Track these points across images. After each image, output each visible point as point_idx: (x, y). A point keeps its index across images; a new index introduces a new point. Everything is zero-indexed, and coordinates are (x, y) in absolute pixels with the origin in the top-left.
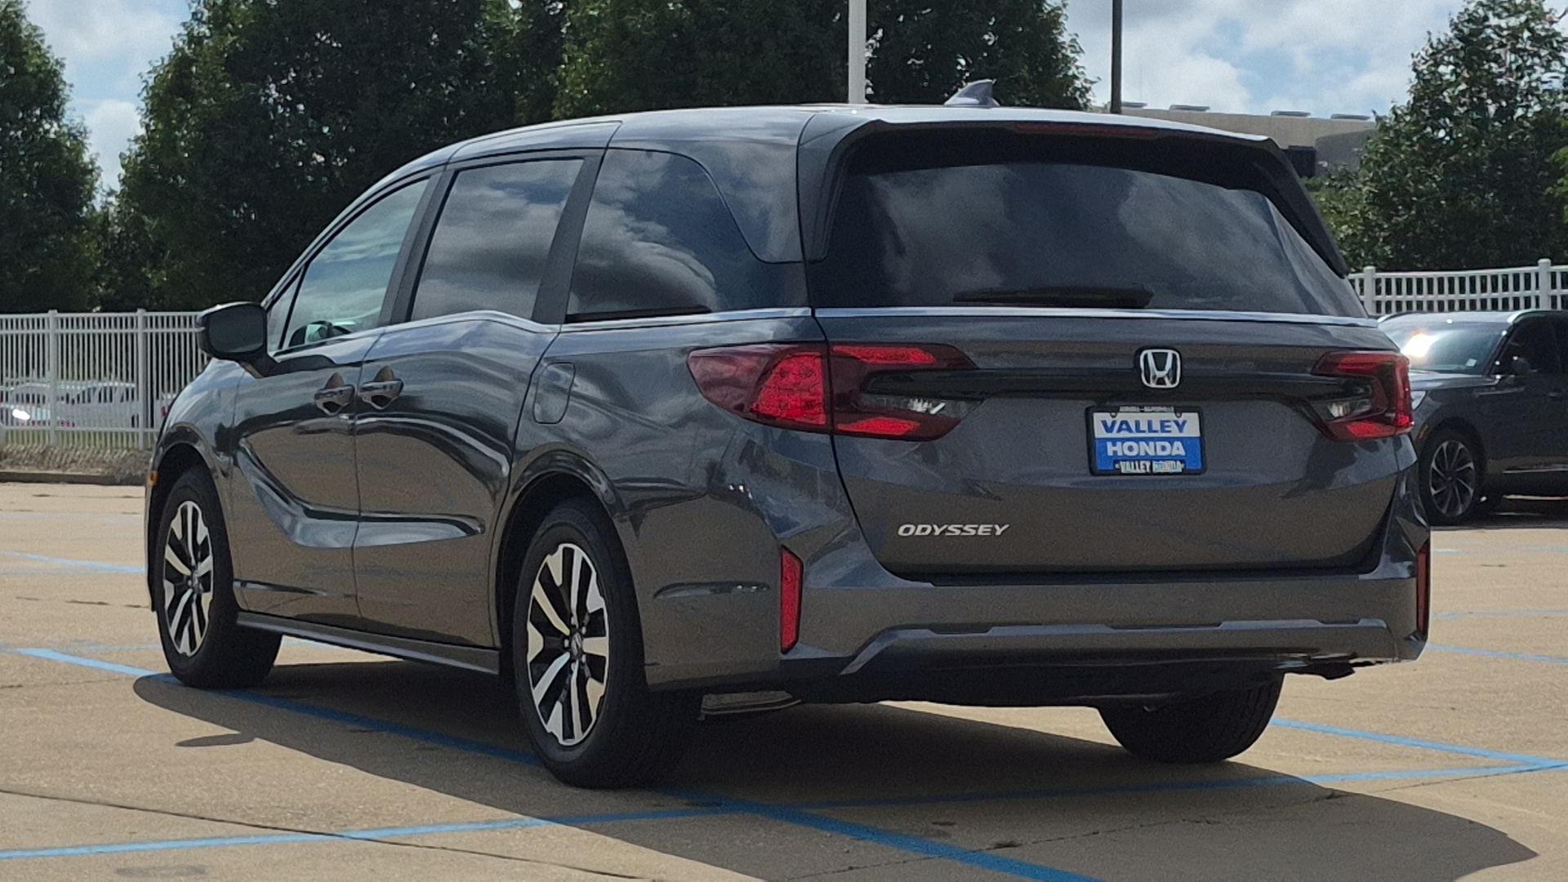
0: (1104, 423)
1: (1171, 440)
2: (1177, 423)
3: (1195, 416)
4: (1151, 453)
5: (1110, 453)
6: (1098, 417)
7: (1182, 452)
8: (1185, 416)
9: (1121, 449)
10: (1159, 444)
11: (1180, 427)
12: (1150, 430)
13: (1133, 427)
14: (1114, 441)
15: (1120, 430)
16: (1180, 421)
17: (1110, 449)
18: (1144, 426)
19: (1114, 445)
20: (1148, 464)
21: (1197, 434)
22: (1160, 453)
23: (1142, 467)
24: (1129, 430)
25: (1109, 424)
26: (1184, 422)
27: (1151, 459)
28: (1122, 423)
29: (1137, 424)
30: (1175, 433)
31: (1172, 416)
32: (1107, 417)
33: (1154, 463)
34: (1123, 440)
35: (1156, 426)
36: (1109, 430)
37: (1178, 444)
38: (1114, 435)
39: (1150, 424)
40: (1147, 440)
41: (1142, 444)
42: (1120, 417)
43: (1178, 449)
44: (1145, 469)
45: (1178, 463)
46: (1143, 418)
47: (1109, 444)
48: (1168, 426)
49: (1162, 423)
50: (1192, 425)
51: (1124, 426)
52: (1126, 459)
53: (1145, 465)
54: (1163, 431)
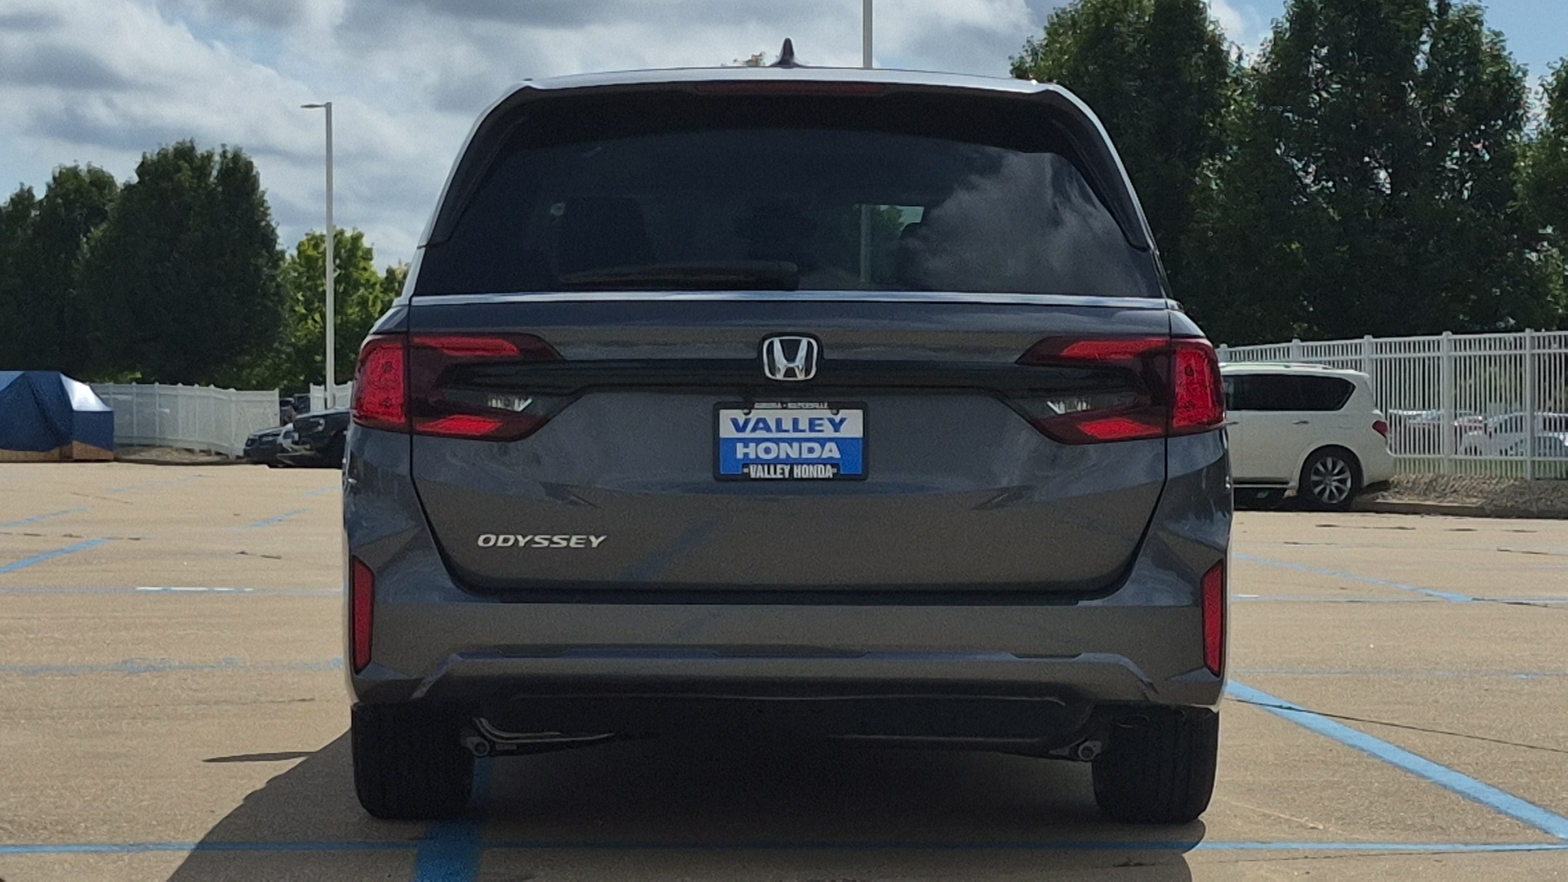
0: (735, 422)
1: (823, 442)
2: (831, 421)
3: (859, 413)
4: (794, 454)
5: (740, 455)
6: (726, 416)
7: (836, 455)
8: (843, 413)
9: (751, 450)
10: (805, 446)
11: (837, 426)
12: (796, 429)
13: (773, 426)
14: (746, 442)
15: (754, 429)
16: (837, 419)
17: (740, 450)
18: (787, 424)
19: (746, 446)
20: (787, 469)
21: (859, 434)
22: (805, 455)
23: (779, 471)
24: (768, 430)
25: (741, 423)
26: (842, 421)
27: (791, 463)
28: (758, 421)
29: (779, 422)
30: (828, 431)
31: (828, 414)
32: (739, 415)
33: (795, 467)
34: (758, 441)
35: (804, 424)
36: (739, 429)
37: (832, 446)
38: (747, 434)
39: (795, 421)
40: (790, 441)
41: (784, 446)
42: (755, 415)
43: (832, 451)
44: (783, 473)
45: (829, 467)
46: (787, 416)
47: (739, 446)
48: (820, 425)
49: (812, 422)
50: (853, 424)
51: (761, 425)
52: (758, 461)
53: (783, 469)
54: (812, 429)
